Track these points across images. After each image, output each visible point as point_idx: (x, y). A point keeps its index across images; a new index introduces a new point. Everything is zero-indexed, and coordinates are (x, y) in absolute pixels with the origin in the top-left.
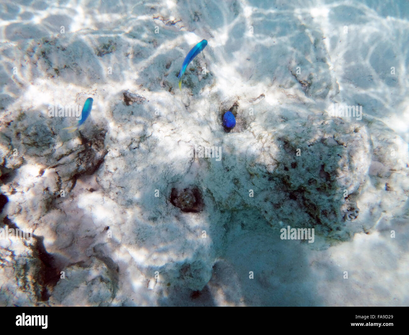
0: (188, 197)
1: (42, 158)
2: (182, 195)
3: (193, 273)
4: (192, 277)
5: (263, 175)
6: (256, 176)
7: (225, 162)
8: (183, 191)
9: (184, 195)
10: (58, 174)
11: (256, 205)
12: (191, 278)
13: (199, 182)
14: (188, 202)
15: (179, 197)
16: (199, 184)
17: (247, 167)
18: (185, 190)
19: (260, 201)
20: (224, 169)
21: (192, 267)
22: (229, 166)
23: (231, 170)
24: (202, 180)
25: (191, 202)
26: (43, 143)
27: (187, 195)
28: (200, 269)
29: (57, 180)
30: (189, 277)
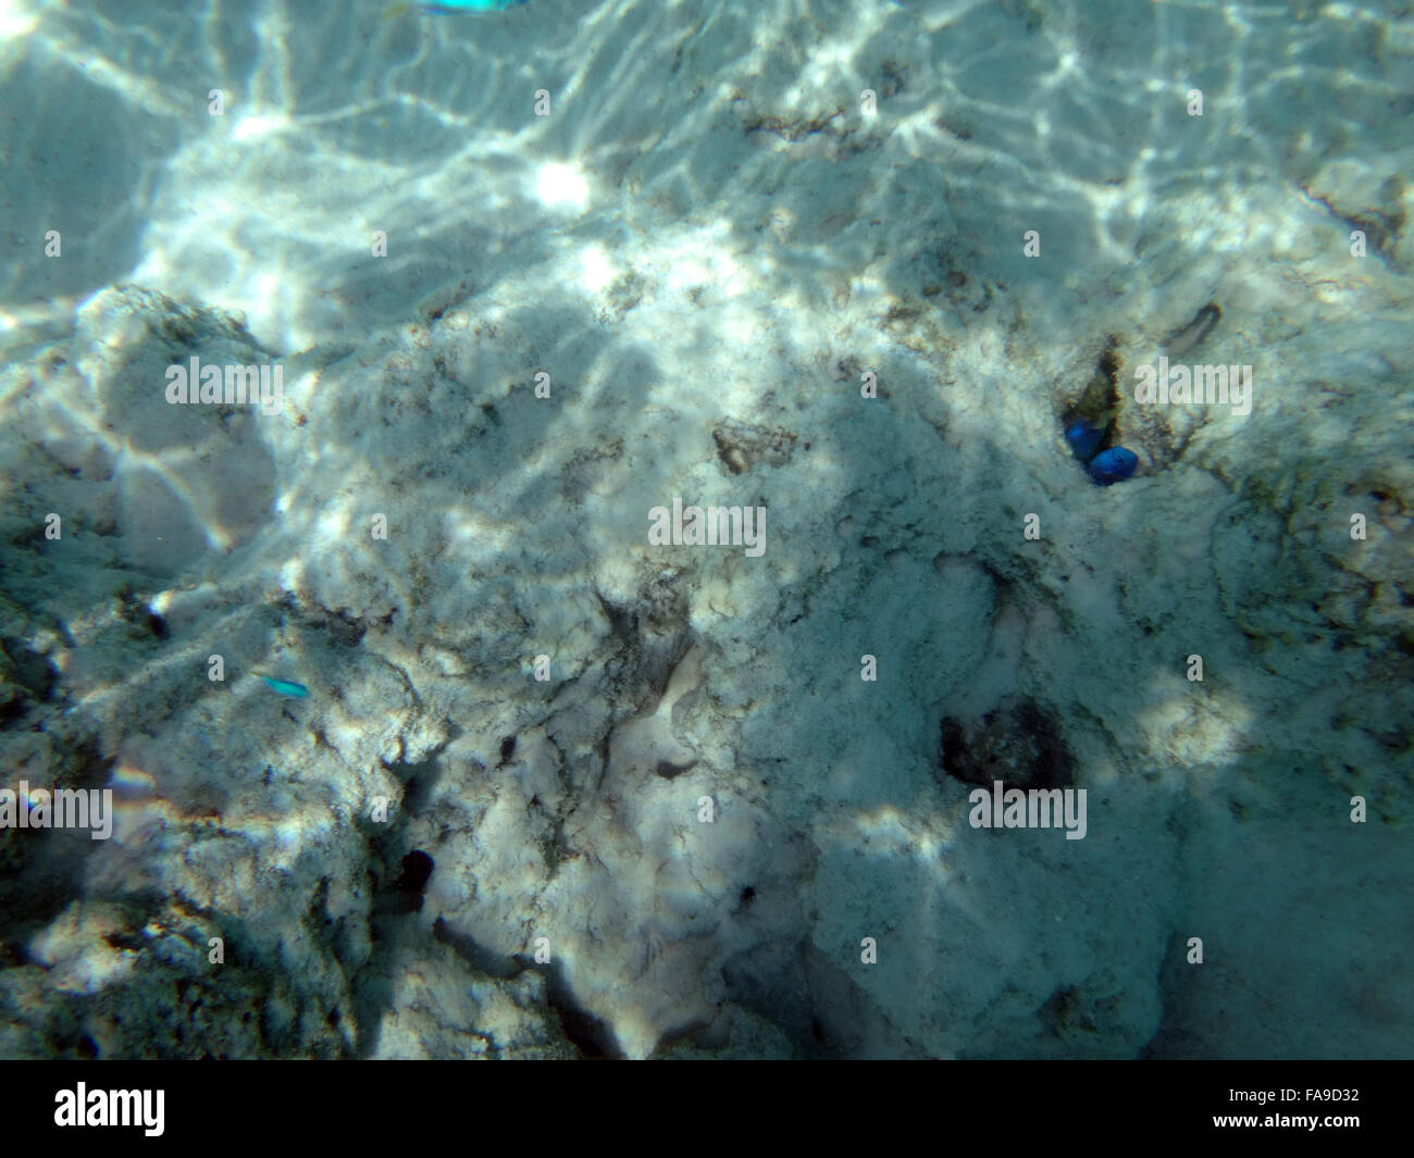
0: (1008, 746)
1: (500, 705)
2: (981, 737)
3: (1091, 1016)
4: (1093, 1029)
5: (1305, 634)
6: (1274, 643)
7: (1129, 603)
8: (981, 722)
9: (992, 739)
10: (555, 742)
11: (1299, 747)
12: (1091, 1035)
13: (1034, 681)
14: (1012, 762)
15: (972, 746)
16: (1040, 690)
17: (1231, 609)
18: (990, 718)
19: (1315, 730)
20: (1132, 628)
21: (1083, 996)
22: (1150, 615)
23: (1162, 629)
24: (1049, 676)
25: (1020, 760)
26: (501, 663)
27: (1001, 737)
28: (1114, 997)
29: (557, 762)
30: (1079, 1032)
